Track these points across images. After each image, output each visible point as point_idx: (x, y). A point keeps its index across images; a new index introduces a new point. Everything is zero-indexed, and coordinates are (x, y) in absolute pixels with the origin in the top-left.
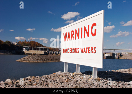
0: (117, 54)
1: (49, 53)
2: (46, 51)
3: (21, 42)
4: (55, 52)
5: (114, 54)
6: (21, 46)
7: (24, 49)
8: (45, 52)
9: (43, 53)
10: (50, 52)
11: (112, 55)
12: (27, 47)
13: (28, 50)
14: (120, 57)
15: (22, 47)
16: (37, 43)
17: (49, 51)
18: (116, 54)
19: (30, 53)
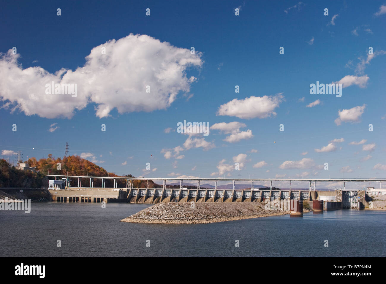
0: (356, 195)
1: (132, 196)
2: (125, 189)
3: (38, 160)
4: (153, 193)
6: (39, 175)
8: (121, 192)
9: (116, 196)
10: (136, 193)
11: (340, 199)
12: (60, 178)
14: (365, 203)
15: (44, 176)
17: (132, 190)
18: (351, 194)
19: (72, 196)
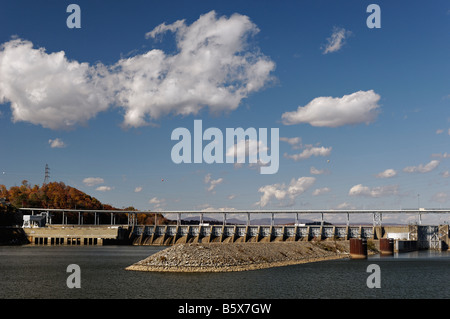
0: (436, 231)
2: (126, 227)
3: (8, 189)
4: (163, 231)
5: (422, 231)
6: (10, 208)
7: (26, 218)
8: (120, 231)
9: (114, 236)
10: (141, 231)
12: (39, 212)
13: (42, 224)
14: (449, 243)
15: (17, 210)
16: (75, 190)
17: (136, 227)
19: (55, 236)
